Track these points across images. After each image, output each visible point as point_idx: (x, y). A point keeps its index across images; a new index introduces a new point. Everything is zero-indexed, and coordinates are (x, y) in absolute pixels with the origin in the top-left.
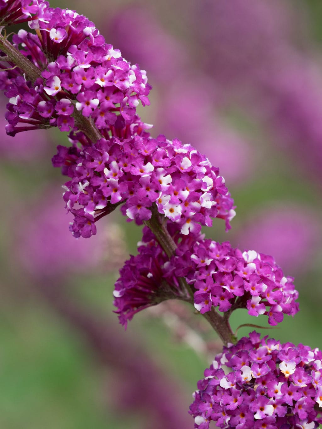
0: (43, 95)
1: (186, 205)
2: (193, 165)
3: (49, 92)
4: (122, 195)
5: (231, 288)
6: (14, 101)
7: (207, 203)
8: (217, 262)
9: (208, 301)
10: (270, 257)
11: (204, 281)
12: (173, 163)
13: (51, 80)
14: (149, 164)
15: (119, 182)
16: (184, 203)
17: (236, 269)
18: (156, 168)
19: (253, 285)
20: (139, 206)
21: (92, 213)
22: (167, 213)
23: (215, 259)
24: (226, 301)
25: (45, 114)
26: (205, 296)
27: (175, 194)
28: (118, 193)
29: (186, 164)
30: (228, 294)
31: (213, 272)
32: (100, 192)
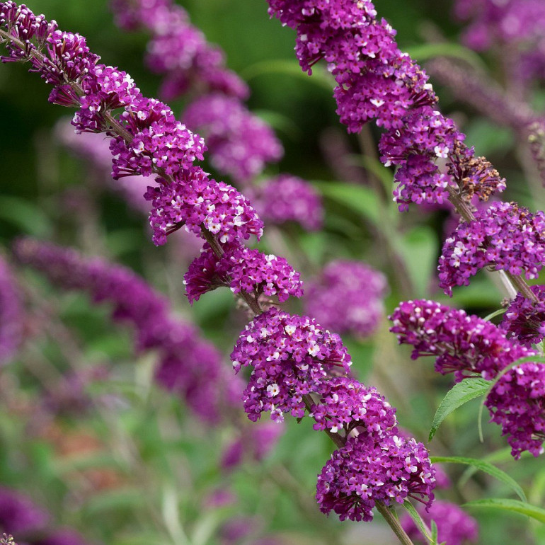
0: (133, 154)
1: (224, 224)
2: (231, 199)
3: (137, 151)
4: (182, 217)
5: (255, 278)
6: (117, 157)
7: (238, 222)
8: (247, 262)
9: (239, 286)
10: (284, 259)
11: (238, 273)
12: (217, 197)
13: (138, 143)
14: (201, 197)
15: (181, 209)
16: (223, 222)
17: (259, 266)
18: (205, 200)
19: (269, 276)
20: (194, 224)
21: (164, 229)
22: (211, 229)
23: (245, 260)
24: (251, 286)
25: (134, 166)
26: (237, 282)
27: (217, 217)
28: (180, 216)
29: (226, 198)
30: (252, 281)
31: (244, 268)
32: (169, 215)
